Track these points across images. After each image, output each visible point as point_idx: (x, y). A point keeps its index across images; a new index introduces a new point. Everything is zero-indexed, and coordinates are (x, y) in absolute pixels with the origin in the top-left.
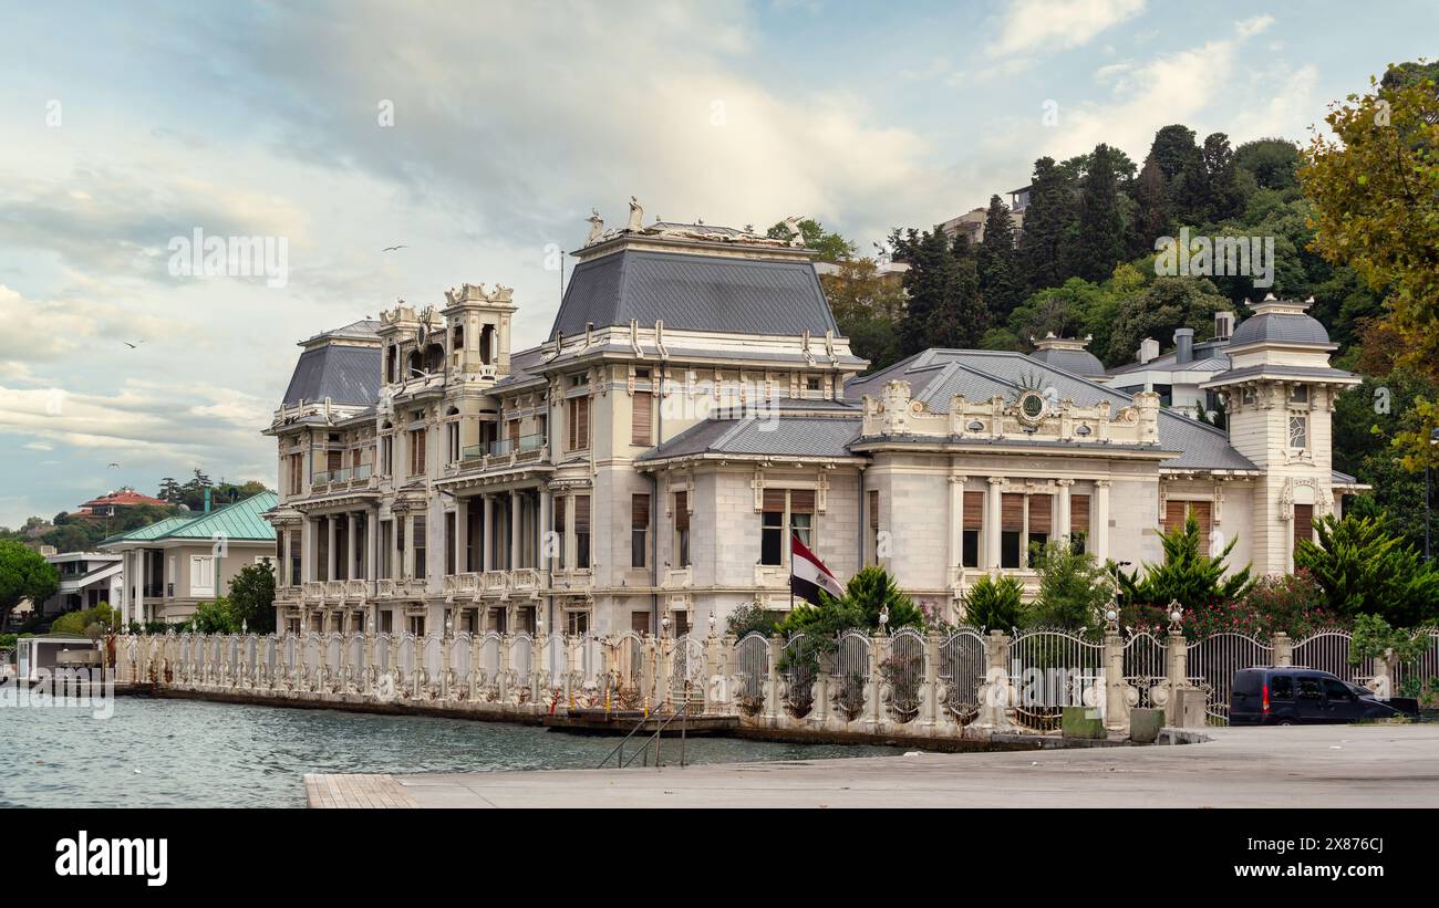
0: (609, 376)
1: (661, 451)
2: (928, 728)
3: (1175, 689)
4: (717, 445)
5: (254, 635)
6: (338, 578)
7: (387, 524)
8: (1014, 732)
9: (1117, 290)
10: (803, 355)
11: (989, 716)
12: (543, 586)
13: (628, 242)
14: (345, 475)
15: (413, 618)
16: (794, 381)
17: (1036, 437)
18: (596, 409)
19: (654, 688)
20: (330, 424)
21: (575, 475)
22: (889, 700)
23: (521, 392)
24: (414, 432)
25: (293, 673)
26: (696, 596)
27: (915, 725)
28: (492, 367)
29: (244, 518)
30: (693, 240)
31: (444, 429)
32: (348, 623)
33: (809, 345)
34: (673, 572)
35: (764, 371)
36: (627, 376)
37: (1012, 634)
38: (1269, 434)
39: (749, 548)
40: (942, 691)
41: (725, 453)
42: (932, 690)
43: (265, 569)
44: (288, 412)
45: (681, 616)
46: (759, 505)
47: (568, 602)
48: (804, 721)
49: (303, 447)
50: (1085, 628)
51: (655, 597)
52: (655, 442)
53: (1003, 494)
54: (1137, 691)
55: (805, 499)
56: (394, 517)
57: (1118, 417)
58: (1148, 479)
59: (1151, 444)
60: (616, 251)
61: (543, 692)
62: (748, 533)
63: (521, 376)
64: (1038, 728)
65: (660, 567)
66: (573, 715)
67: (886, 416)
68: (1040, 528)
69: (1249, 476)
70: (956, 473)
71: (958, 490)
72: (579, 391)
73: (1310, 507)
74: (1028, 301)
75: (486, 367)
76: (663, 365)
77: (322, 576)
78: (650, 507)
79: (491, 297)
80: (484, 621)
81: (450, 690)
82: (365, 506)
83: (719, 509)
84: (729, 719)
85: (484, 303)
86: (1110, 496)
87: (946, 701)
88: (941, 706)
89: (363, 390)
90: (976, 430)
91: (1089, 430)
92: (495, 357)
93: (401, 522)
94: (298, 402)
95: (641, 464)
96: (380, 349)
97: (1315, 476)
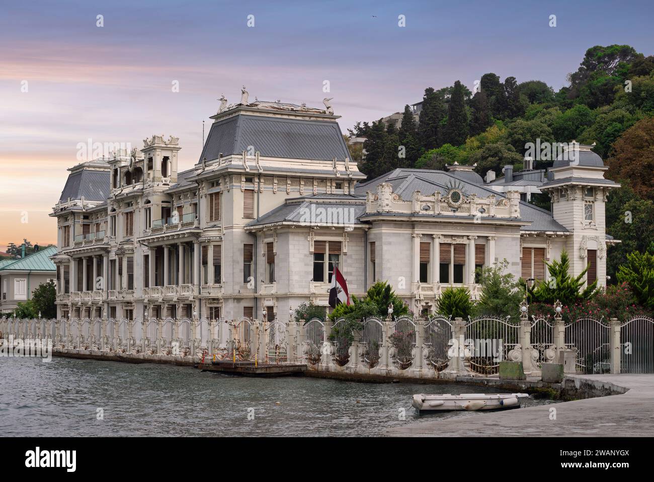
0: (231, 182)
1: (259, 221)
2: (418, 373)
3: (559, 351)
4: (290, 217)
5: (44, 320)
6: (88, 290)
7: (113, 262)
8: (469, 375)
9: (467, 149)
10: (333, 171)
11: (455, 366)
12: (196, 293)
13: (241, 110)
14: (91, 236)
15: (127, 310)
16: (329, 184)
17: (457, 214)
18: (224, 199)
19: (258, 349)
20: (84, 210)
21: (213, 234)
22: (394, 356)
23: (183, 191)
24: (127, 213)
25: (64, 339)
26: (278, 298)
27: (409, 371)
28: (168, 179)
29: (41, 260)
30: (275, 110)
31: (143, 211)
32: (94, 313)
33: (336, 166)
34: (266, 285)
35: (313, 179)
36: (241, 181)
37: (467, 320)
38: (574, 213)
39: (307, 273)
40: (426, 352)
41: (294, 222)
42: (420, 352)
43: (51, 285)
44: (62, 204)
45: (270, 309)
46: (312, 250)
47: (209, 302)
48: (344, 368)
49: (70, 222)
50: (509, 316)
51: (256, 299)
52: (255, 216)
53: (441, 244)
54: (538, 352)
55: (336, 247)
56: (116, 258)
57: (499, 203)
58: (514, 236)
59: (516, 218)
60: (234, 115)
61: (197, 350)
62: (306, 265)
63: (184, 183)
64: (483, 373)
65: (259, 283)
66: (214, 364)
67: (379, 202)
68: (459, 262)
69: (564, 235)
70: (416, 232)
71: (417, 241)
72: (215, 190)
73: (595, 251)
74: (424, 155)
75: (165, 178)
76: (260, 176)
77: (80, 288)
78: (253, 251)
79: (167, 142)
80: (165, 312)
81: (147, 349)
82: (102, 252)
83: (291, 251)
84: (301, 366)
85: (164, 146)
86: (495, 245)
87: (428, 357)
88: (425, 360)
89: (101, 193)
90: (426, 210)
91: (484, 210)
92: (169, 174)
93: (121, 260)
94: (67, 200)
95: (248, 228)
96: (110, 172)
97: (597, 235)
